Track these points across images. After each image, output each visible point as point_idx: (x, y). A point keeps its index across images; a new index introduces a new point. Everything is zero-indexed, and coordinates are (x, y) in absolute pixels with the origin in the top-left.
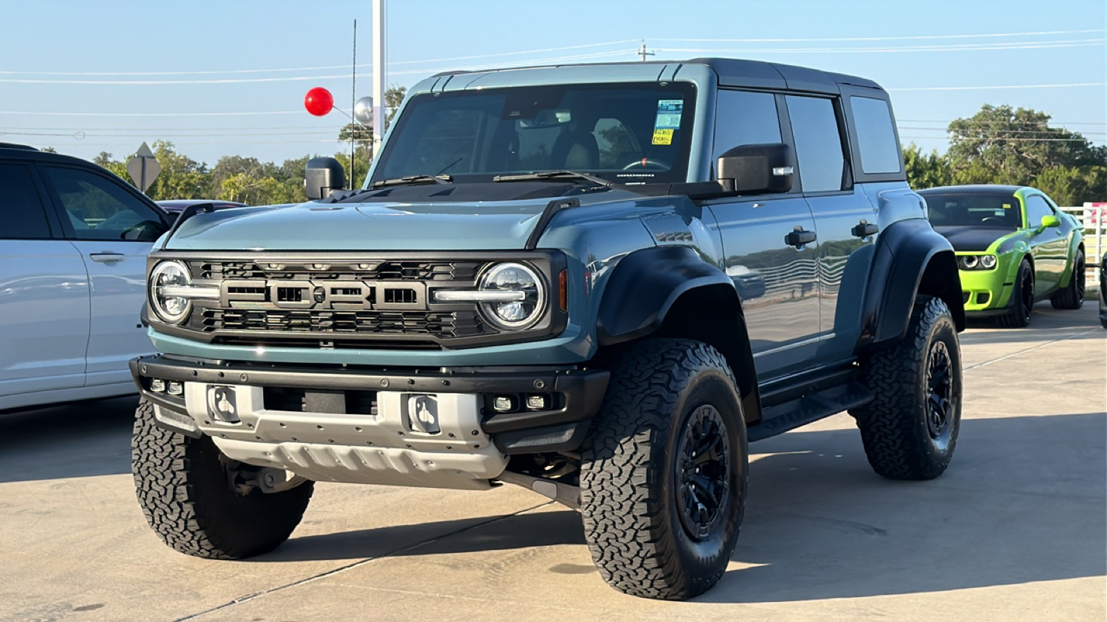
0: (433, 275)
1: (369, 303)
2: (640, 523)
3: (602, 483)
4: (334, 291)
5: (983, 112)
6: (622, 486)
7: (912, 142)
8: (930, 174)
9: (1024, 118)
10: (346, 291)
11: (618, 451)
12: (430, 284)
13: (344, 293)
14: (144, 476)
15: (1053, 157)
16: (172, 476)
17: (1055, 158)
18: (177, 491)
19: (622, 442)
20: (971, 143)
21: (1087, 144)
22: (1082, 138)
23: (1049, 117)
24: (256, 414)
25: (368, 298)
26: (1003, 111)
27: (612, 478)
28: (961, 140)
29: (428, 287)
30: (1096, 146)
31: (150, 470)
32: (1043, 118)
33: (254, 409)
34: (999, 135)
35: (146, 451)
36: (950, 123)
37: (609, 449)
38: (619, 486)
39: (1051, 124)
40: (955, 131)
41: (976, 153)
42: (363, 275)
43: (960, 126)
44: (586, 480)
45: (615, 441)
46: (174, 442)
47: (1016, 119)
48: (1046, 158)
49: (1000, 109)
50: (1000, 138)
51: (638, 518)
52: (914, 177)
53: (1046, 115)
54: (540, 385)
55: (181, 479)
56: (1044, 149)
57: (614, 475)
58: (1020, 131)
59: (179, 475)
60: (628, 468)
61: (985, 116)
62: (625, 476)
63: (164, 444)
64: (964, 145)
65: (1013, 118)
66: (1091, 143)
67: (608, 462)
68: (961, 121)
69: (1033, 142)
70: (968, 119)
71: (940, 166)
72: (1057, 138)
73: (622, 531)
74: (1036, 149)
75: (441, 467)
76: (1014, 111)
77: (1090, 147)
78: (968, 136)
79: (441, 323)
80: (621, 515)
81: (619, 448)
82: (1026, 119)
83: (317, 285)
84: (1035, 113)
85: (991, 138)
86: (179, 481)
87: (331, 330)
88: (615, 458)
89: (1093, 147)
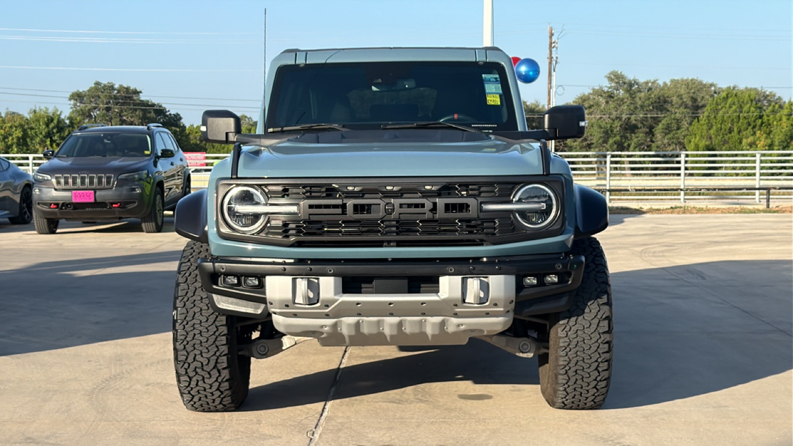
0: (480, 193)
1: (432, 214)
2: (603, 358)
3: (577, 332)
4: (401, 206)
5: (94, 87)
6: (591, 334)
7: (55, 107)
8: (69, 130)
9: (124, 92)
10: (409, 206)
11: (587, 310)
12: (480, 200)
13: (408, 207)
14: (189, 350)
15: (145, 120)
16: (216, 349)
17: (146, 121)
18: (219, 361)
19: (589, 304)
20: (87, 109)
21: (166, 112)
22: (162, 107)
23: (141, 92)
24: (336, 297)
25: (431, 211)
26: (109, 86)
27: (584, 329)
28: (79, 106)
29: (479, 202)
30: (172, 113)
31: (196, 346)
32: (137, 92)
33: (336, 294)
34: (107, 103)
35: (192, 333)
36: (71, 94)
37: (581, 309)
38: (589, 333)
39: (143, 97)
40: (74, 99)
41: (90, 116)
42: (427, 194)
43: (78, 97)
44: (564, 331)
45: (584, 303)
46: (217, 323)
47: (117, 93)
48: (140, 121)
49: (107, 85)
50: (107, 106)
51: (601, 354)
52: (57, 132)
53: (138, 90)
54: (559, 267)
55: (224, 351)
56: (139, 115)
57: (585, 327)
58: (120, 101)
59: (222, 348)
60: (596, 321)
61: (97, 89)
62: (594, 326)
63: (210, 326)
64: (82, 110)
65: (116, 92)
66: (169, 111)
67: (581, 318)
68: (78, 92)
69: (131, 109)
70: (84, 91)
71: (76, 125)
72: (145, 106)
73: (588, 363)
74: (134, 114)
75: (468, 328)
76: (116, 86)
77: (168, 113)
78: (85, 103)
79: (484, 227)
80: (590, 353)
81: (587, 308)
82: (125, 93)
83: (386, 202)
84: (131, 88)
85: (102, 106)
86: (221, 353)
87: (395, 234)
88: (585, 315)
89: (170, 114)
